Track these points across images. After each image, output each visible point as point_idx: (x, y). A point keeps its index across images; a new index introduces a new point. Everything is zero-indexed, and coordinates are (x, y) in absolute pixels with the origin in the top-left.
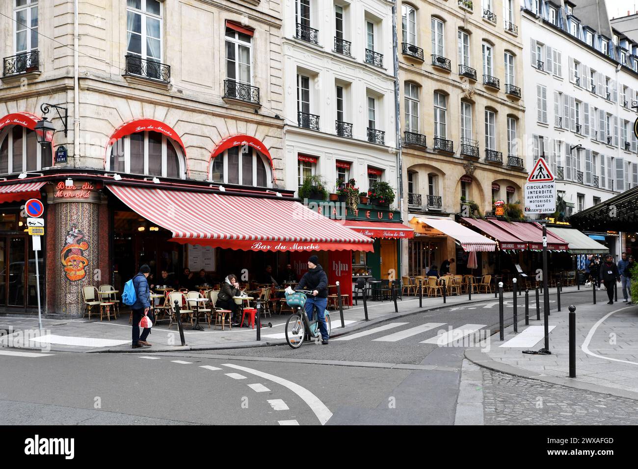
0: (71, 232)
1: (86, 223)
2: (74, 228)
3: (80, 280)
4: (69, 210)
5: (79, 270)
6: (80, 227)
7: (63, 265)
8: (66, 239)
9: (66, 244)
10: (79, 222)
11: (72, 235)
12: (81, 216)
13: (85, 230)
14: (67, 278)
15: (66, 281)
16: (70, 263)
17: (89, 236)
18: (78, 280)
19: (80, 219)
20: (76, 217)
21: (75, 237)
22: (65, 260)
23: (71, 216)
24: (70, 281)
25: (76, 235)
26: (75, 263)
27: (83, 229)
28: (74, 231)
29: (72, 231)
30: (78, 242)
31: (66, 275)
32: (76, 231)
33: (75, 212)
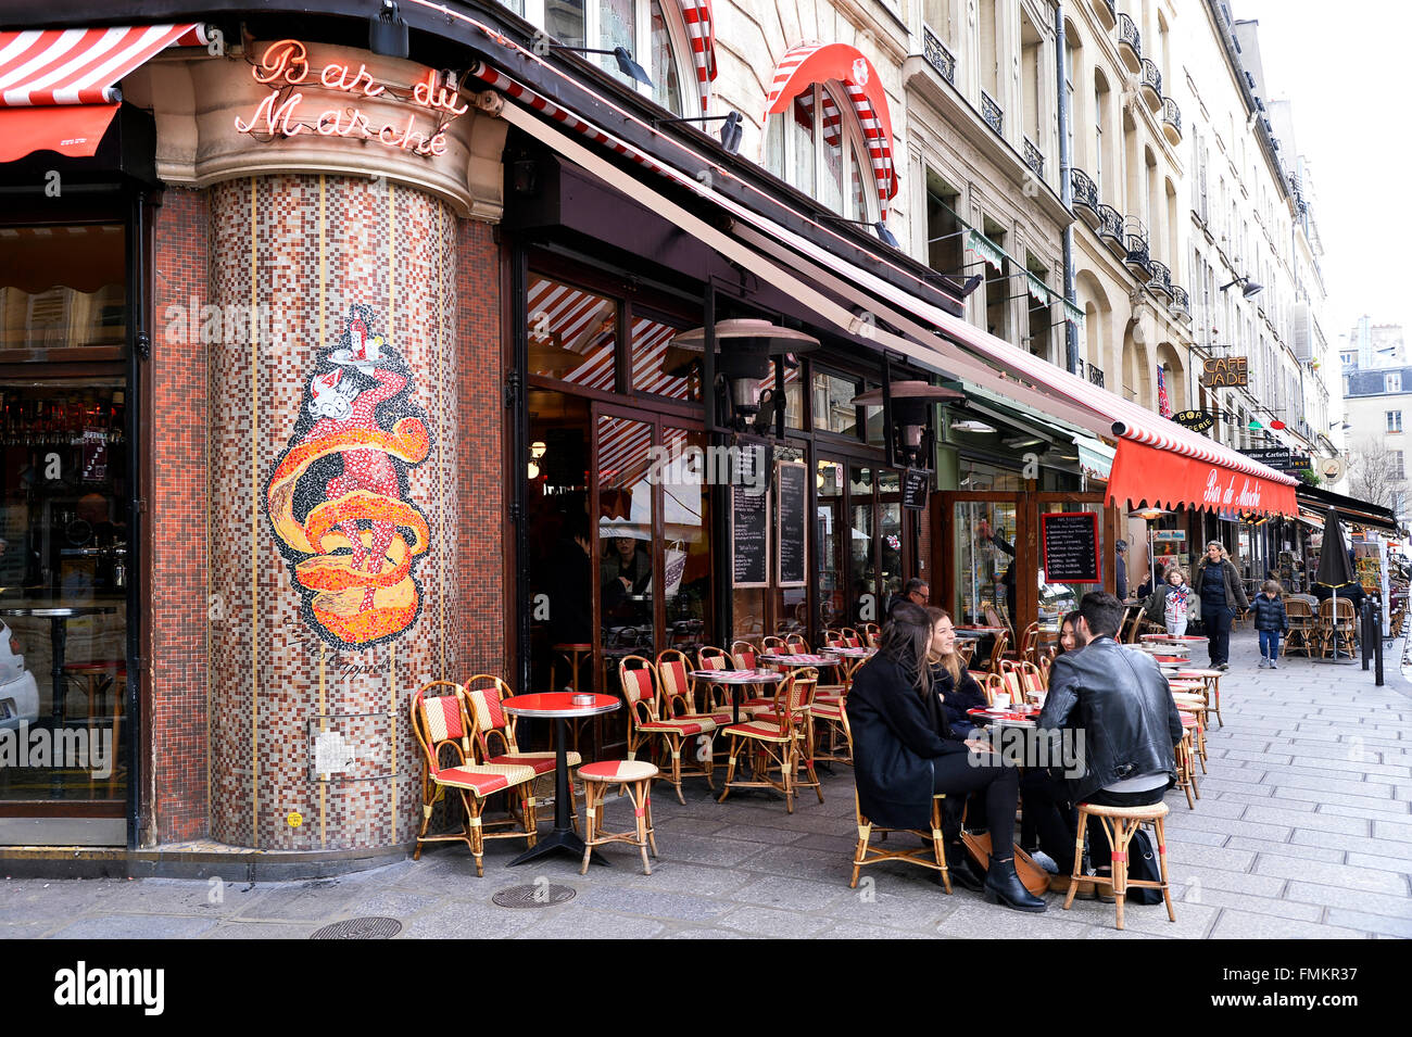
0: (339, 357)
1: (417, 307)
2: (356, 335)
3: (395, 635)
4: (322, 226)
5: (387, 581)
6: (389, 329)
7: (287, 552)
8: (309, 396)
9: (305, 423)
10: (386, 302)
11: (350, 373)
12: (393, 263)
13: (414, 347)
14: (316, 626)
15: (309, 649)
16: (331, 542)
17: (432, 388)
18: (385, 640)
19: (390, 280)
20: (368, 269)
21: (367, 383)
22: (299, 516)
23: (341, 261)
24: (337, 644)
25: (370, 372)
26: (367, 539)
27: (408, 342)
28: (357, 346)
29: (348, 346)
30: (383, 416)
31: (306, 611)
32: (373, 348)
33: (364, 239)
